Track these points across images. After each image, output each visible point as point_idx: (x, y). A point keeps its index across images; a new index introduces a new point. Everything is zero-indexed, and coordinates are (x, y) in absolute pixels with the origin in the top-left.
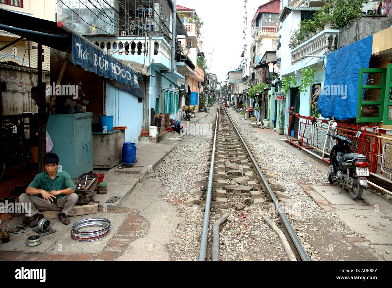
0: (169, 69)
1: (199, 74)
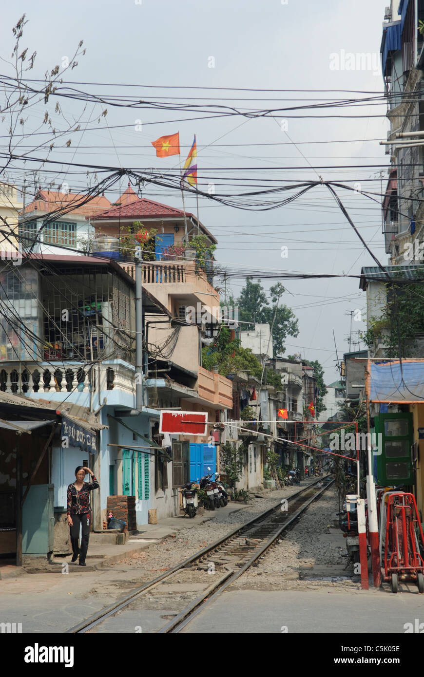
0: (133, 409)
1: (214, 393)
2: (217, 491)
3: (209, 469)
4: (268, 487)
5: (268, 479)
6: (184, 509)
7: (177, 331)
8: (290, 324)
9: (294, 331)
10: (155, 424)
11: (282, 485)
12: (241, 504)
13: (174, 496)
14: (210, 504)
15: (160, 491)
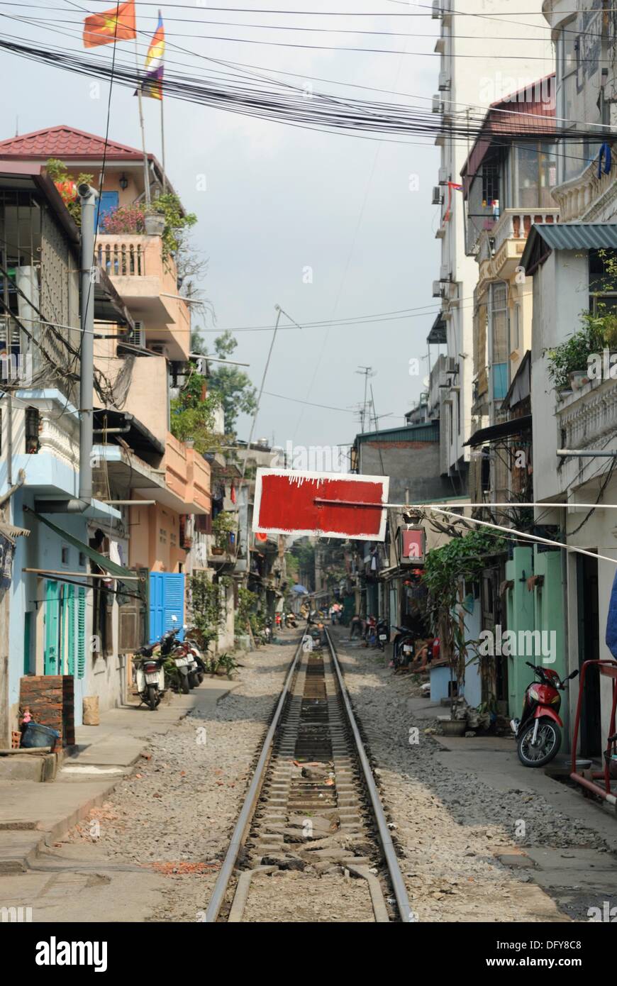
0: (74, 497)
1: (184, 482)
2: (191, 657)
3: (174, 618)
4: (242, 647)
5: (241, 634)
6: (138, 694)
7: (129, 367)
8: (245, 396)
9: (250, 406)
10: (96, 534)
11: (257, 643)
12: (222, 679)
13: (120, 669)
14: (182, 682)
15: (100, 660)
